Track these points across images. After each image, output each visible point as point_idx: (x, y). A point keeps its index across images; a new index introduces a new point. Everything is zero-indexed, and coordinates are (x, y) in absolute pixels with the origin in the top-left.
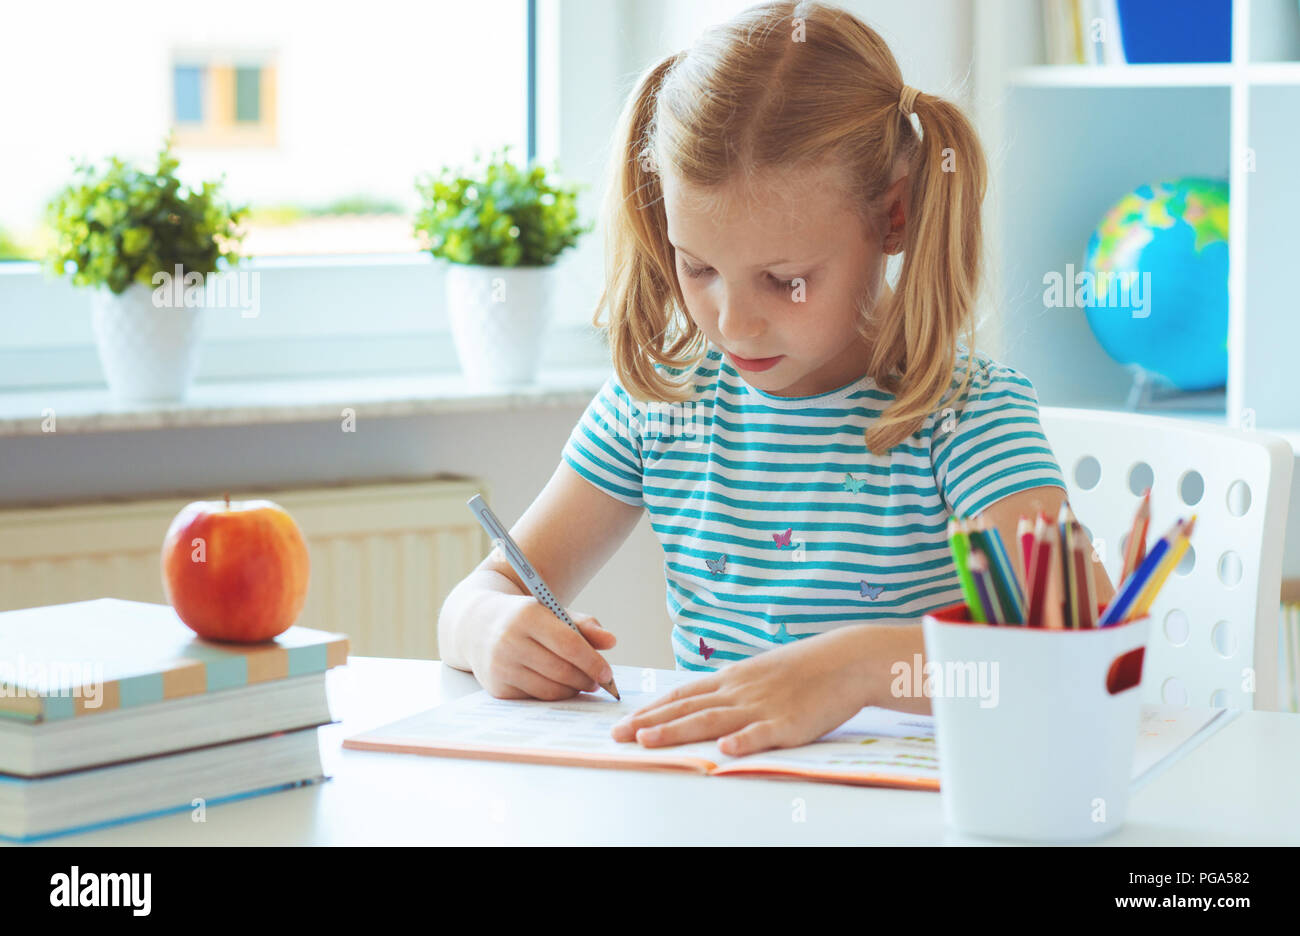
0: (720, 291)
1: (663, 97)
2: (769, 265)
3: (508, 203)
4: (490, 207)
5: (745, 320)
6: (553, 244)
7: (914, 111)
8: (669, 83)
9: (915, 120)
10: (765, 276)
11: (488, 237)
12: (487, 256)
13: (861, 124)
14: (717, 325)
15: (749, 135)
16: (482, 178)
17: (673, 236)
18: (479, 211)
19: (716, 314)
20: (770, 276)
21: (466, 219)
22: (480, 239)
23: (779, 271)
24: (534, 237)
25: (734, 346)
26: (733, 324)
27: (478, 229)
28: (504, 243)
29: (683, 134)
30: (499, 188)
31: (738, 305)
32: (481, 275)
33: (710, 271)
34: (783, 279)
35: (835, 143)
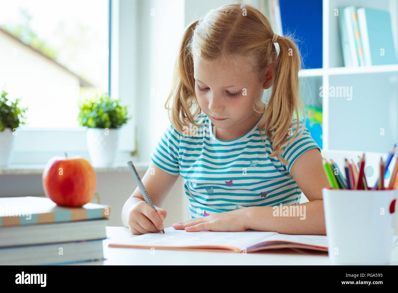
0: (210, 96)
1: (195, 32)
2: (228, 87)
3: (107, 109)
4: (101, 111)
5: (218, 106)
6: (120, 122)
7: (277, 42)
8: (197, 28)
9: (277, 45)
10: (225, 91)
11: (101, 119)
12: (100, 125)
13: (261, 44)
14: (208, 107)
15: (225, 43)
16: (99, 102)
17: (196, 76)
18: (98, 112)
19: (208, 103)
20: (227, 92)
21: (94, 114)
22: (98, 120)
23: (231, 90)
24: (114, 120)
25: (213, 114)
26: (214, 107)
27: (98, 117)
28: (106, 121)
29: (202, 42)
30: (104, 105)
31: (216, 100)
32: (98, 131)
33: (208, 89)
34: (232, 93)
35: (252, 49)
